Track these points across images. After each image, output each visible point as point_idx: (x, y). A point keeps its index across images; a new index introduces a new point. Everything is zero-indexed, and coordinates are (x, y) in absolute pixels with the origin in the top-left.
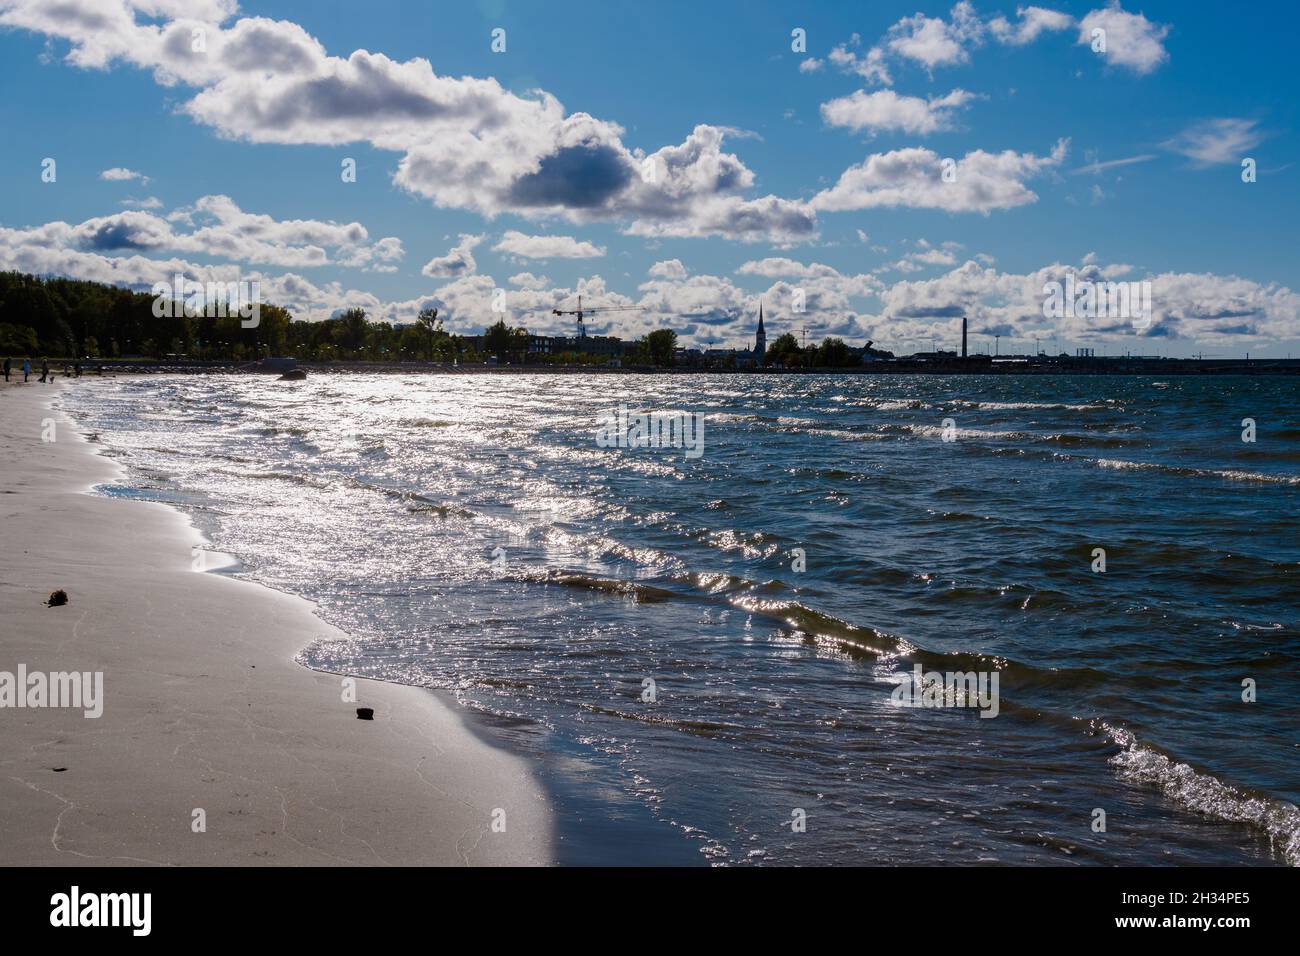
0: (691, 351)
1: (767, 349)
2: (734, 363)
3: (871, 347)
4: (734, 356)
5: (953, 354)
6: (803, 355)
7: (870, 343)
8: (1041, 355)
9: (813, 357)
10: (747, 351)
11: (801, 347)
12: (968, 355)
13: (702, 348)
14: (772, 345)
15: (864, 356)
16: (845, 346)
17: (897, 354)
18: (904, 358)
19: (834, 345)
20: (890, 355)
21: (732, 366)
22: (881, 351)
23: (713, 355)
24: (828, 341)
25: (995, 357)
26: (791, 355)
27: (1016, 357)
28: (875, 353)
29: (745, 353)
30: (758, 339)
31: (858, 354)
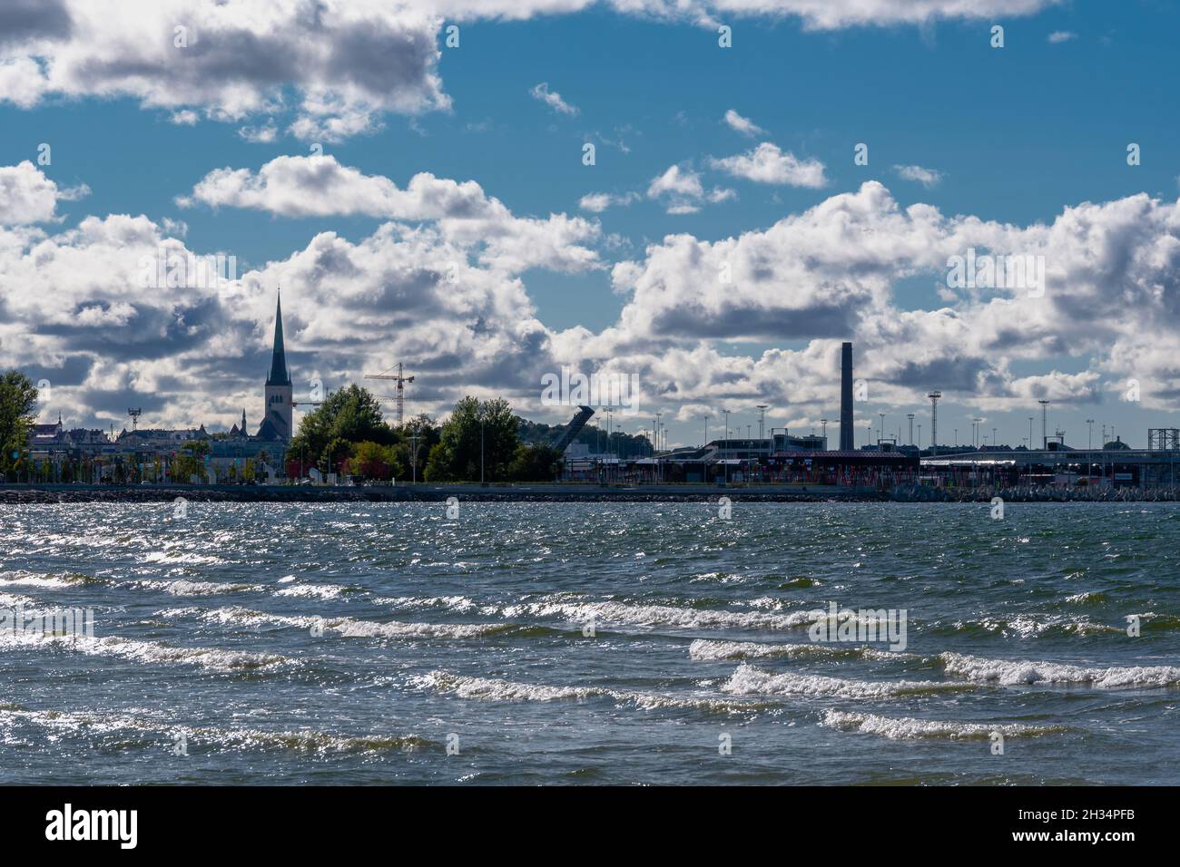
0: (77, 434)
1: (296, 429)
2: (199, 470)
3: (591, 423)
4: (202, 450)
5: (814, 443)
6: (397, 448)
7: (587, 412)
8: (1053, 446)
9: (423, 455)
10: (239, 433)
11: (392, 423)
12: (857, 446)
13: (112, 426)
14: (309, 421)
15: (569, 449)
16: (514, 421)
17: (664, 443)
18: (680, 454)
19: (485, 417)
20: (641, 446)
21: (194, 479)
22: (617, 436)
23: (143, 446)
24: (469, 407)
25: (927, 454)
26: (365, 448)
27: (988, 451)
28: (598, 441)
29: (233, 443)
30: (271, 401)
31: (552, 445)
